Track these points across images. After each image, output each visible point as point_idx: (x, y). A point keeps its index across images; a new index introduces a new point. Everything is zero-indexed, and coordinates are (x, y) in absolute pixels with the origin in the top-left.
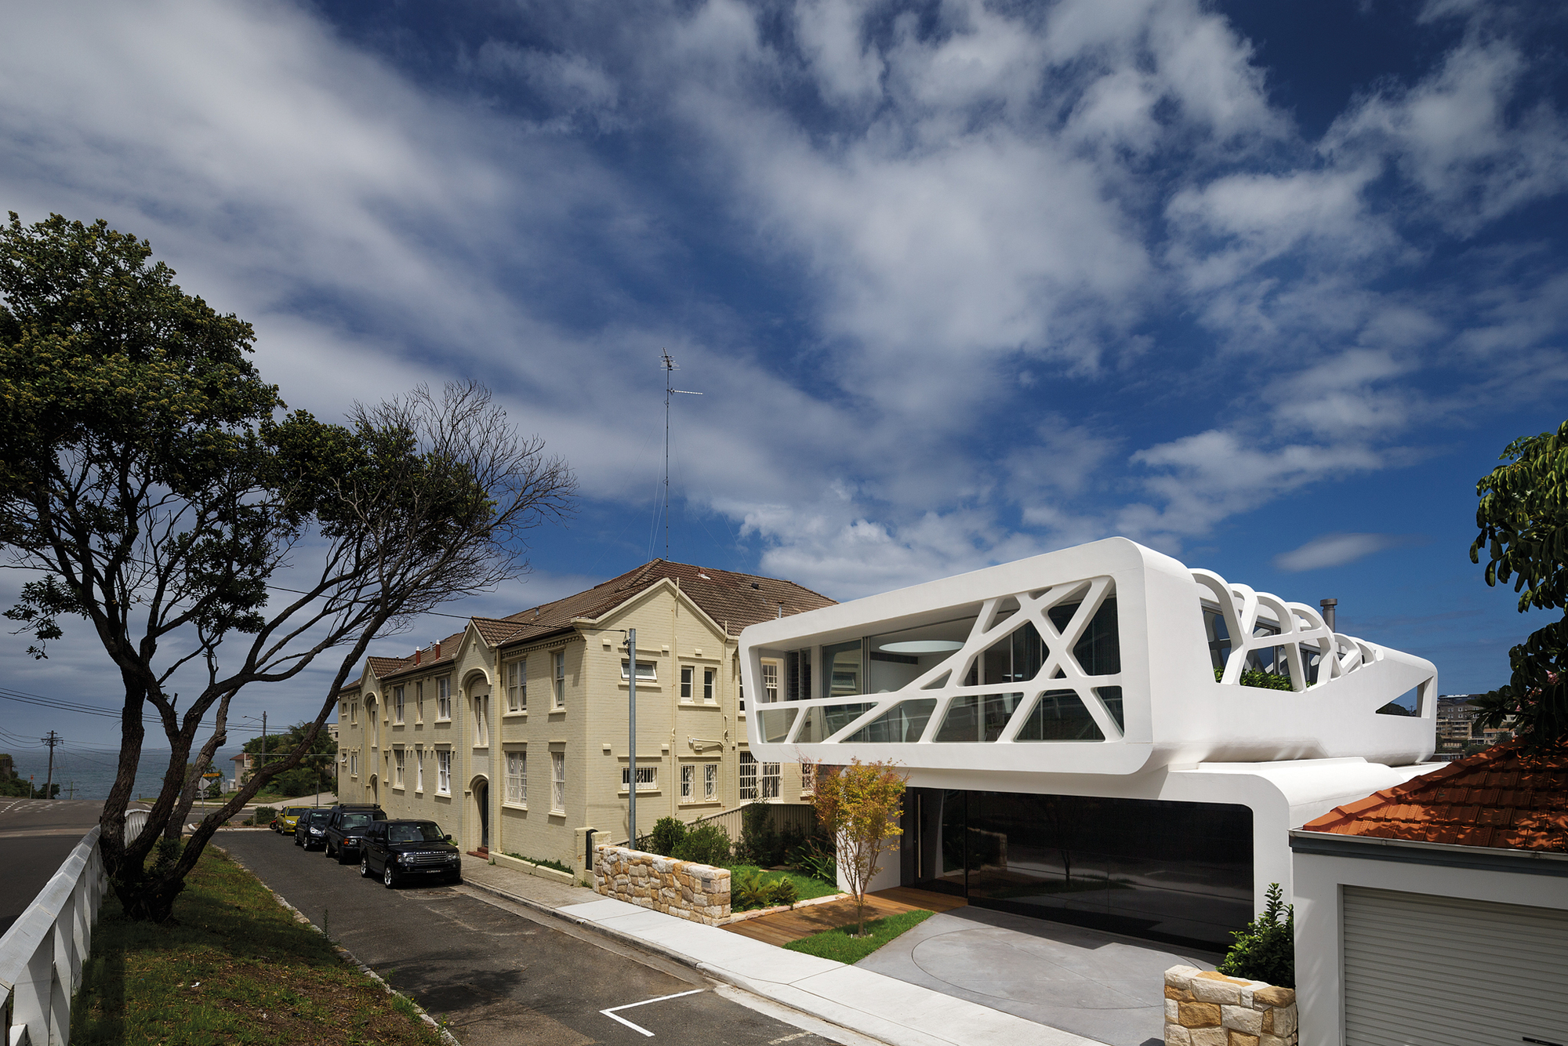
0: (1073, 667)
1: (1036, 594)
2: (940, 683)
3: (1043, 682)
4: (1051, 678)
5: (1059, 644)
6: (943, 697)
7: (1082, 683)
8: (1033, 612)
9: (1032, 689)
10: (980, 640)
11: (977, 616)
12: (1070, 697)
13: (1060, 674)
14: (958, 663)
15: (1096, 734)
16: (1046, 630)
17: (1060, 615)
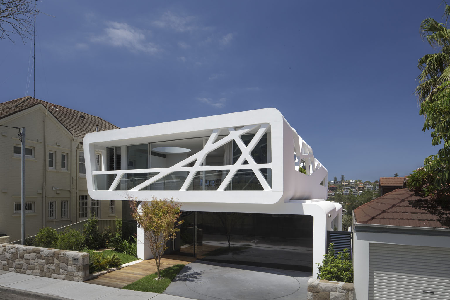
0: (251, 160)
1: (236, 128)
2: (192, 164)
3: (238, 166)
4: (241, 164)
5: (246, 151)
6: (193, 171)
7: (255, 167)
8: (235, 136)
9: (233, 169)
10: (210, 147)
11: (210, 137)
12: (250, 173)
13: (246, 162)
14: (200, 156)
15: (261, 188)
16: (241, 144)
17: (247, 139)
